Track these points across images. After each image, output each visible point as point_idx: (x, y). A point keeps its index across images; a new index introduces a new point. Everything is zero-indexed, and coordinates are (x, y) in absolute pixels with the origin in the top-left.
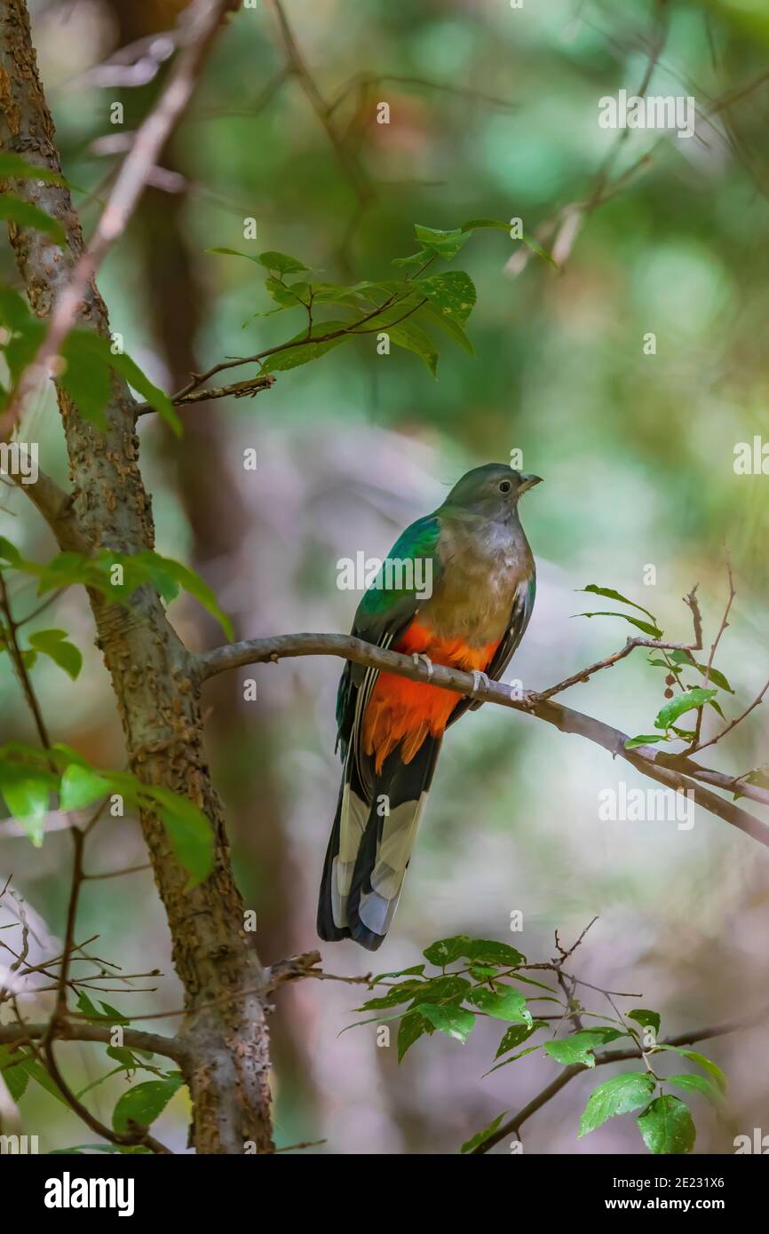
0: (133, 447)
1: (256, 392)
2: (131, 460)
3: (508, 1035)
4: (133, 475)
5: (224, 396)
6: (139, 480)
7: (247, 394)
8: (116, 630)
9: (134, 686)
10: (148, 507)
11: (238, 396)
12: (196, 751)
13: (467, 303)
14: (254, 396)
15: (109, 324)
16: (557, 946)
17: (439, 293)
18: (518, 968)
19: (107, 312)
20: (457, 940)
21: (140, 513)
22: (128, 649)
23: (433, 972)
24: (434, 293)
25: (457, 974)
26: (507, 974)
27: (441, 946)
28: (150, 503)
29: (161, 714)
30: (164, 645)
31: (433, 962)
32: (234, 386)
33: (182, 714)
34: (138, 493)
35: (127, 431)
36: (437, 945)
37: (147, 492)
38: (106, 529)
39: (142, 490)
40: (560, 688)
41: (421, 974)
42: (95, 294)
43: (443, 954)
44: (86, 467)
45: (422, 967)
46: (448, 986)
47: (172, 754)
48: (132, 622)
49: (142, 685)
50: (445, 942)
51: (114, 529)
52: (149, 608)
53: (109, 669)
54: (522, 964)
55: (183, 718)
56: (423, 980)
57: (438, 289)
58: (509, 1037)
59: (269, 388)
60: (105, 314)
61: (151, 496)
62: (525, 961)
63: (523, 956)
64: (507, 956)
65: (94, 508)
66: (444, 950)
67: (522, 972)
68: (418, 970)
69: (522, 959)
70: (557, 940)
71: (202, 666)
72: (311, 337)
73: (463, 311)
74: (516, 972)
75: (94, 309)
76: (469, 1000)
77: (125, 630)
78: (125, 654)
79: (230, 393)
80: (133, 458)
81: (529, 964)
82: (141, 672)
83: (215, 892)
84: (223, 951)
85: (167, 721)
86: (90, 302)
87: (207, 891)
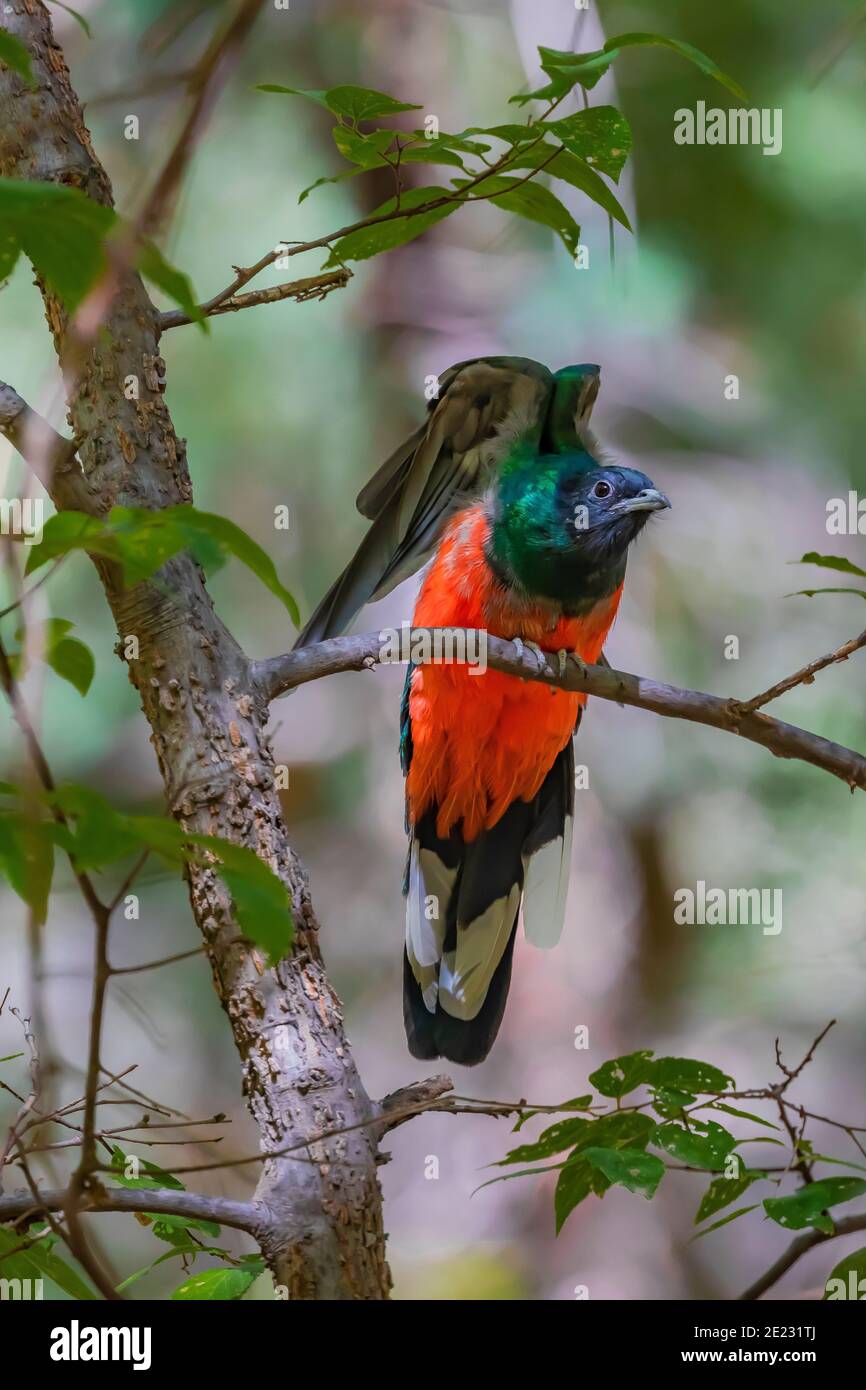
0: (156, 374)
1: (326, 292)
2: (154, 392)
3: (711, 1191)
4: (159, 412)
5: (280, 299)
6: (167, 419)
7: (312, 297)
8: (145, 631)
9: (173, 709)
10: (181, 456)
11: (301, 299)
12: (265, 796)
13: (619, 148)
14: (323, 298)
15: (113, 203)
16: (778, 1063)
17: (578, 137)
18: (724, 1096)
19: (110, 187)
20: (636, 1059)
21: (170, 465)
22: (163, 657)
23: (604, 1105)
24: (572, 137)
25: (637, 1108)
26: (709, 1105)
27: (614, 1069)
28: (184, 452)
29: (213, 746)
30: (213, 647)
31: (604, 1092)
32: (294, 284)
33: (243, 745)
34: (166, 438)
35: (147, 352)
36: (608, 1067)
37: (179, 435)
38: (125, 490)
39: (171, 434)
40: (775, 692)
41: (585, 1110)
42: (92, 162)
43: (617, 1080)
44: (91, 405)
45: (588, 1099)
46: (624, 1127)
47: (232, 800)
48: (166, 618)
49: (183, 707)
50: (619, 1061)
51: (135, 489)
52: (190, 597)
53: (137, 687)
54: (730, 1090)
55: (246, 751)
56: (590, 1118)
57: (577, 131)
58: (713, 1195)
59: (344, 286)
60: (107, 189)
61: (185, 441)
62: (734, 1085)
63: (730, 1079)
64: (708, 1081)
65: (105, 461)
66: (620, 1074)
67: (729, 1102)
68: (583, 1102)
69: (729, 1083)
70: (778, 1054)
71: (268, 678)
72: (401, 209)
73: (614, 159)
74: (721, 1101)
75: (92, 183)
76: (656, 1142)
77: (157, 630)
78: (159, 663)
79: (288, 295)
80: (158, 389)
81: (739, 1089)
82: (182, 688)
83: (300, 993)
84: (314, 1077)
85: (222, 755)
86: (86, 173)
87: (289, 994)
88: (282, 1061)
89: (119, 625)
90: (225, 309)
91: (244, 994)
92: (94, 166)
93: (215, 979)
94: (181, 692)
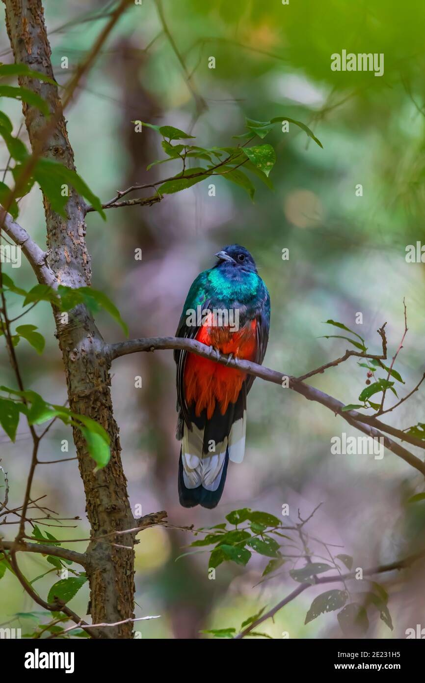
0: (83, 229)
1: (152, 203)
3: (269, 564)
4: (82, 244)
5: (134, 204)
7: (147, 205)
8: (66, 329)
9: (74, 360)
11: (142, 205)
12: (106, 398)
13: (270, 162)
14: (151, 206)
15: (74, 161)
16: (299, 517)
18: (277, 528)
19: (73, 154)
20: (244, 511)
22: (72, 340)
23: (231, 527)
24: (253, 156)
25: (243, 529)
26: (271, 531)
27: (235, 514)
29: (88, 376)
30: (92, 338)
31: (231, 522)
32: (140, 199)
33: (100, 377)
34: (84, 254)
35: (80, 220)
36: (233, 513)
38: (65, 273)
40: (309, 375)
41: (224, 528)
42: (67, 144)
43: (237, 518)
44: (56, 239)
45: (225, 525)
46: (238, 536)
47: (92, 398)
48: (75, 324)
50: (238, 511)
51: (69, 273)
52: (85, 317)
53: (61, 350)
54: (280, 526)
55: (100, 379)
56: (225, 532)
57: (255, 153)
58: (269, 566)
59: (160, 202)
60: (72, 155)
62: (281, 524)
64: (272, 521)
65: (59, 261)
66: (238, 516)
67: (279, 531)
68: (223, 526)
69: (280, 523)
70: (299, 514)
71: (112, 352)
72: (184, 175)
73: (267, 166)
74: (276, 530)
75: (66, 152)
76: (249, 545)
77: (71, 329)
78: (70, 342)
79: (138, 203)
80: (82, 235)
81: (283, 526)
82: (78, 352)
83: (111, 475)
84: (113, 508)
85: (91, 380)
86: (64, 148)
87: (107, 474)
88: (101, 500)
89: (57, 325)
90: (112, 206)
91: (89, 473)
92: (68, 146)
93: (79, 466)
94: (78, 354)
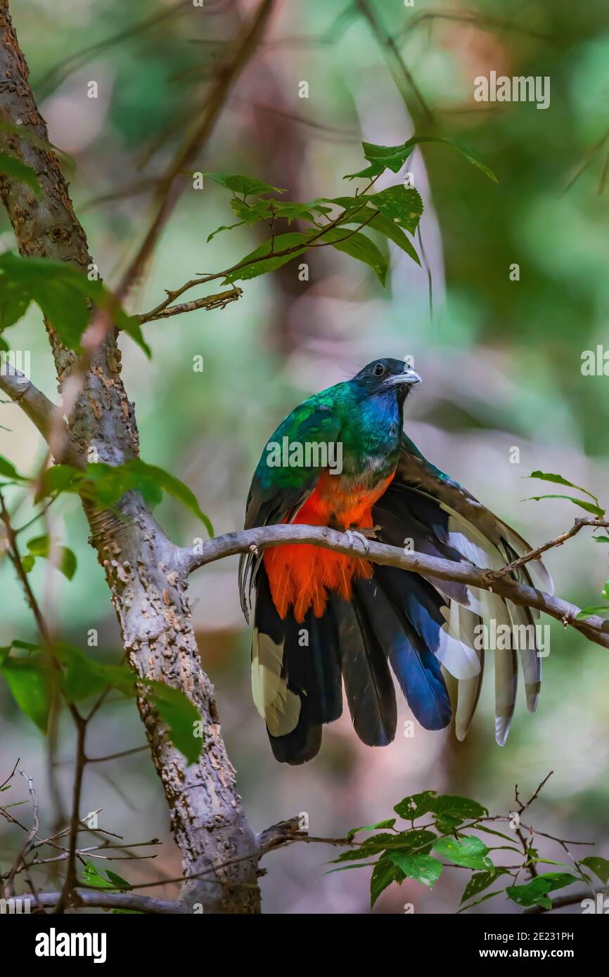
0: (115, 360)
1: (225, 304)
2: (115, 372)
3: (472, 881)
4: (117, 386)
5: (195, 309)
6: (122, 390)
7: (217, 307)
8: (108, 530)
9: (126, 581)
10: (131, 415)
11: (209, 309)
12: (186, 637)
13: (415, 212)
14: (224, 307)
15: (87, 248)
16: (517, 800)
17: (389, 205)
18: (481, 820)
19: (85, 237)
20: (425, 796)
21: (124, 420)
22: (120, 547)
23: (402, 825)
24: (385, 206)
25: (425, 827)
26: (472, 826)
27: (410, 802)
28: (134, 411)
29: (152, 605)
30: (152, 541)
31: (402, 816)
32: (204, 299)
33: (172, 604)
34: (122, 402)
35: (110, 346)
36: (407, 801)
37: (131, 400)
38: (95, 437)
39: (125, 399)
41: (392, 828)
42: (74, 221)
43: (412, 809)
45: (394, 821)
46: (416, 839)
47: (164, 639)
48: (121, 522)
49: (133, 580)
50: (414, 797)
51: (102, 436)
53: (103, 566)
54: (485, 816)
55: (173, 609)
56: (394, 833)
57: (388, 201)
58: (473, 884)
59: (237, 299)
60: (84, 239)
61: (134, 404)
62: (487, 813)
63: (485, 809)
64: (471, 810)
65: (82, 418)
66: (414, 805)
67: (483, 824)
68: (390, 824)
69: (484, 812)
70: (517, 794)
71: (188, 560)
72: (274, 252)
73: (411, 220)
74: (479, 823)
75: (74, 235)
76: (437, 850)
77: (116, 529)
78: (117, 551)
79: (201, 306)
80: (116, 371)
81: (490, 816)
82: (132, 567)
83: (208, 766)
84: (217, 820)
85: (159, 611)
86: (70, 229)
87: (201, 766)
88: (196, 810)
89: (91, 525)
90: (159, 316)
91: (172, 766)
92: (74, 224)
93: (153, 756)
94: (131, 570)
